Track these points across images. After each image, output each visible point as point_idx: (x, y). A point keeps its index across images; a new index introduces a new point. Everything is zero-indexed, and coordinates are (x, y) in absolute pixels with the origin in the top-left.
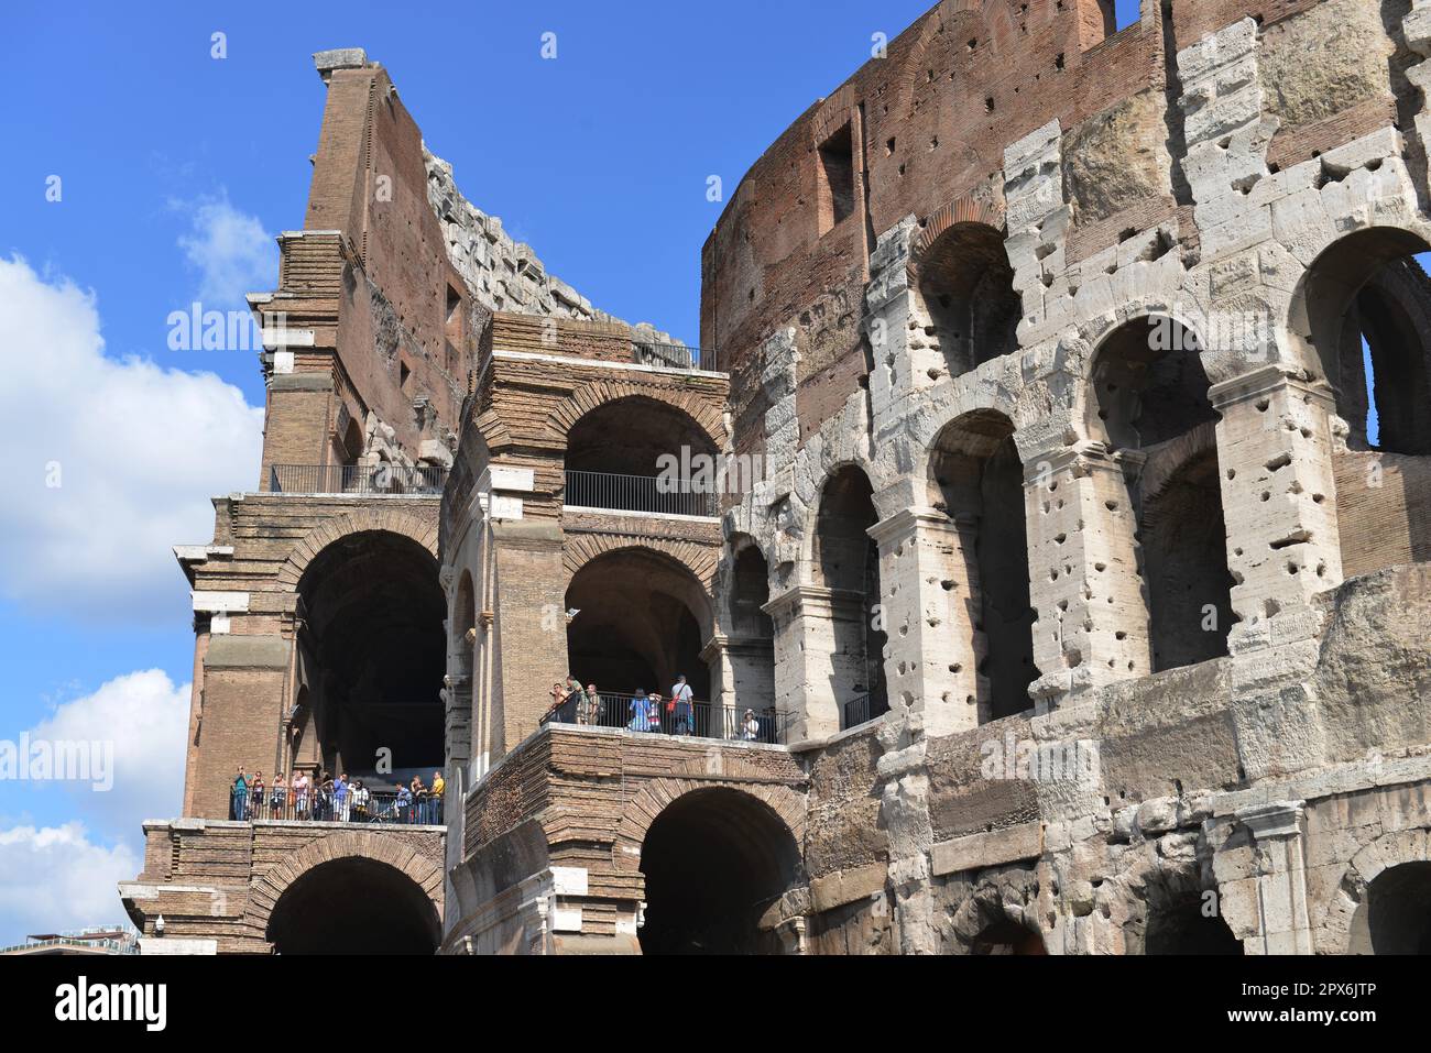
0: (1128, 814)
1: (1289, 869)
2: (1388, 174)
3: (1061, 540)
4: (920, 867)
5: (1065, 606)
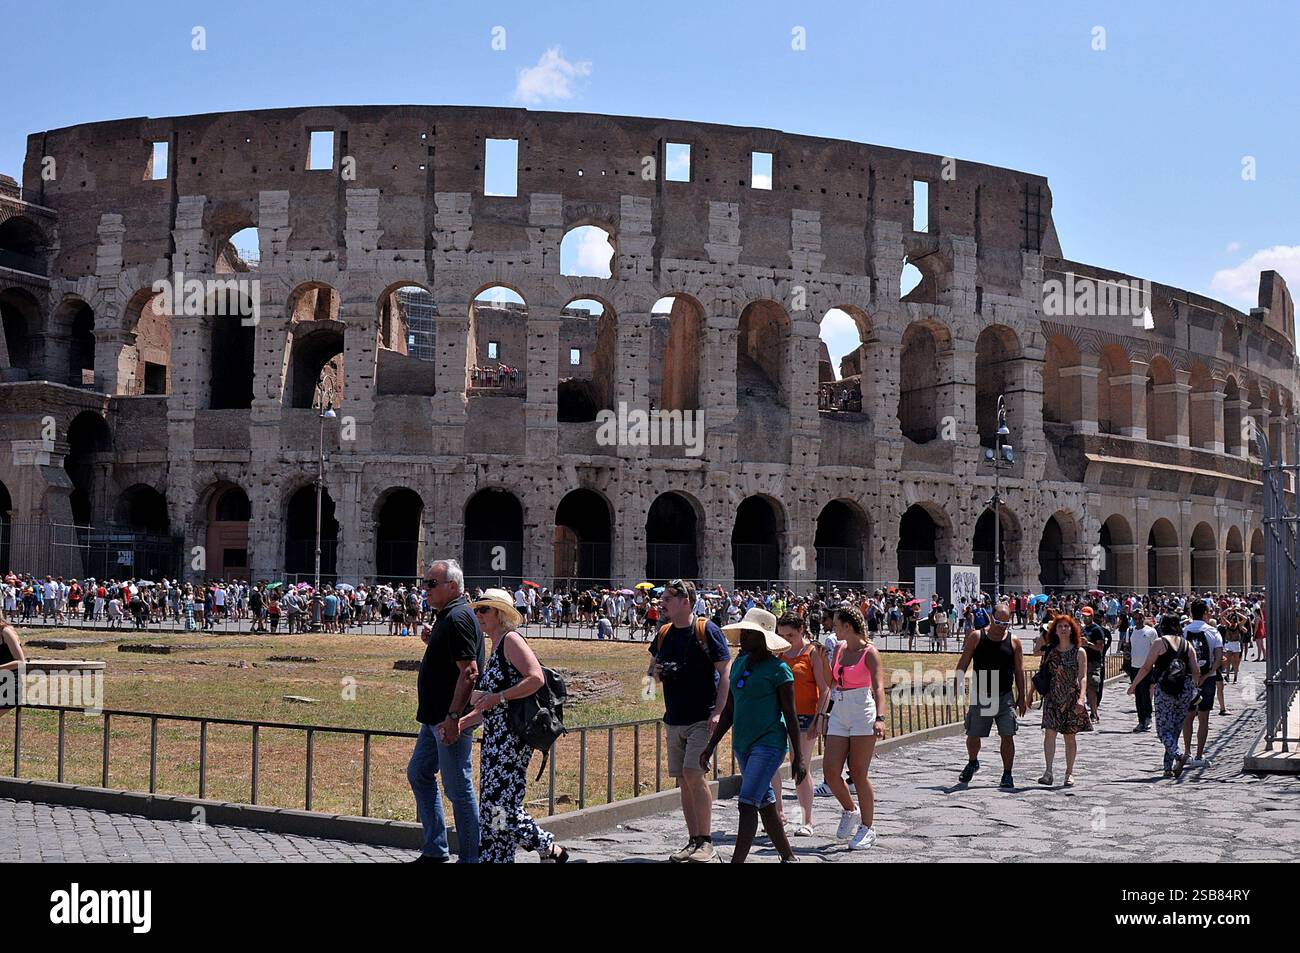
0: (290, 454)
1: (356, 483)
2: (421, 266)
3: (271, 351)
4: (187, 457)
5: (270, 376)
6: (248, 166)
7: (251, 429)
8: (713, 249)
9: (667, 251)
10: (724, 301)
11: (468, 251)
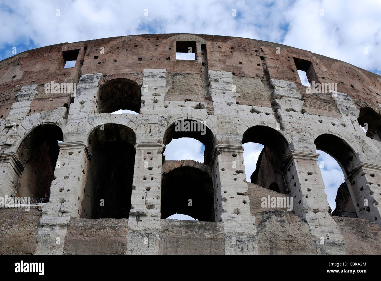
2: (272, 118)
3: (150, 169)
5: (148, 189)
7: (128, 237)
11: (302, 113)
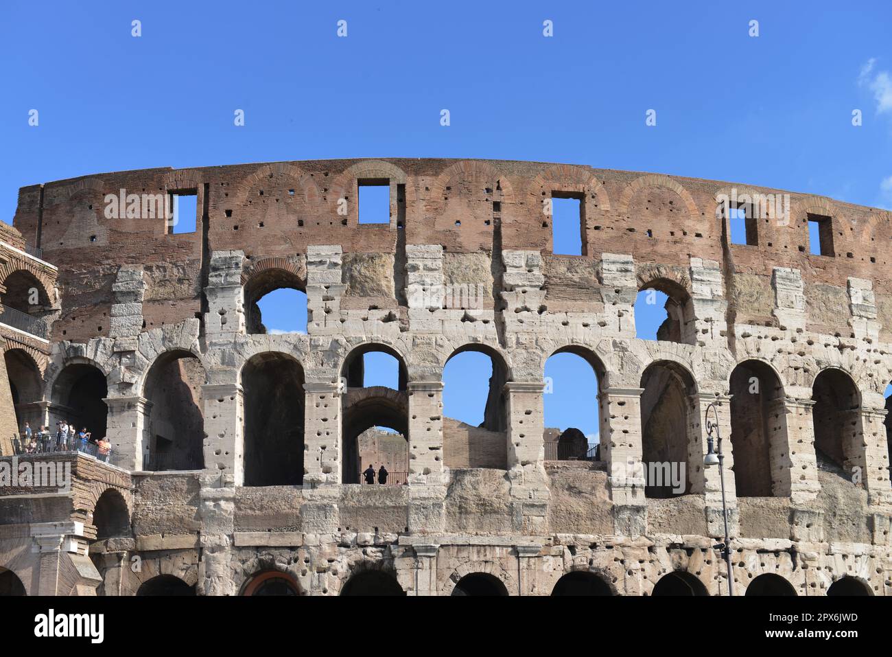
0: (350, 537)
1: (430, 568)
2: (491, 327)
3: (325, 420)
4: (225, 541)
5: (324, 448)
6: (293, 219)
7: (303, 509)
8: (783, 315)
9: (740, 317)
10: (796, 369)
11: (540, 312)
